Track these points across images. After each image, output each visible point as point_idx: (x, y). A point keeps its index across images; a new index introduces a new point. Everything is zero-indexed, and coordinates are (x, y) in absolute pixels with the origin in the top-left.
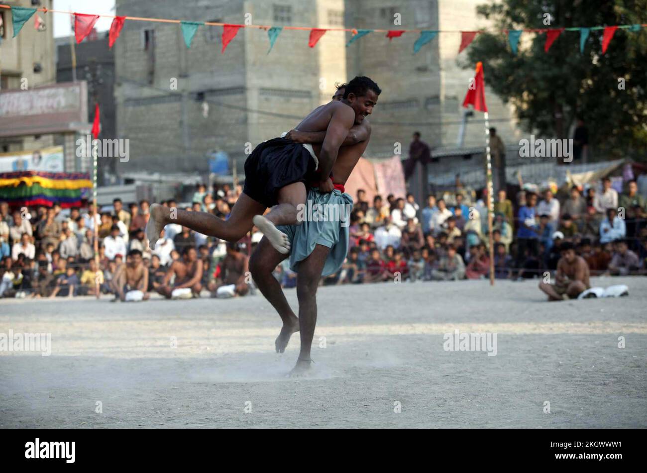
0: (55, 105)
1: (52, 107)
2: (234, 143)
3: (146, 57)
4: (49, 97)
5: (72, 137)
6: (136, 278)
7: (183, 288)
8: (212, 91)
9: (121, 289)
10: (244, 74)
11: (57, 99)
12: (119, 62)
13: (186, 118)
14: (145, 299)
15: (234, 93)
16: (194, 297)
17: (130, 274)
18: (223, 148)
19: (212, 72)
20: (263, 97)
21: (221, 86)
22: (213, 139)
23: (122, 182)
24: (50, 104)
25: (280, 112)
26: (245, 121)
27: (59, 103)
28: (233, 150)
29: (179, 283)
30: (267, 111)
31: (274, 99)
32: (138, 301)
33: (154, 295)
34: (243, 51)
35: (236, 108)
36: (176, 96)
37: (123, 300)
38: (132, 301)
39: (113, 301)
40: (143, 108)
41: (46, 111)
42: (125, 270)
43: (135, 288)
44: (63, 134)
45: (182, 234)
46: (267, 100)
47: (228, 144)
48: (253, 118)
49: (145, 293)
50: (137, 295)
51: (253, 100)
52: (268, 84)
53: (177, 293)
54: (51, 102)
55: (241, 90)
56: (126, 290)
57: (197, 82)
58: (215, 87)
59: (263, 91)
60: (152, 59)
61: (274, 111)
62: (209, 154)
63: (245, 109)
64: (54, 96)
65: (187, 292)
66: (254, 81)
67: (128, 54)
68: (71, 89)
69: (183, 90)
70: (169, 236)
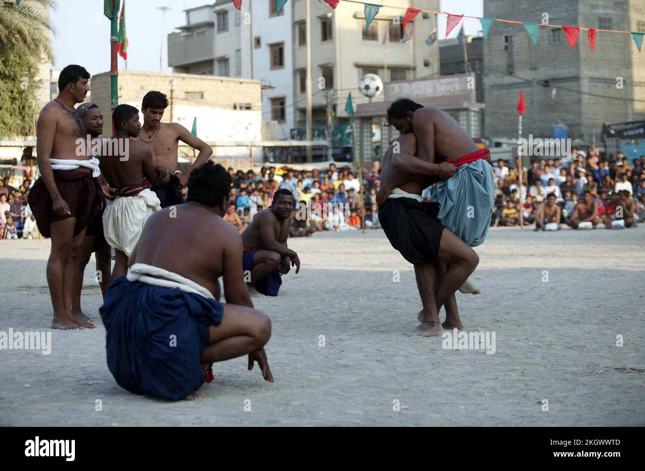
0: (452, 90)
1: (450, 91)
2: (571, 117)
3: (506, 55)
4: (447, 84)
5: (465, 113)
6: (551, 214)
7: (586, 221)
8: (556, 80)
9: (541, 222)
10: (578, 67)
11: (453, 86)
12: (486, 59)
13: (535, 98)
14: (559, 229)
15: (571, 81)
16: (594, 228)
17: (548, 211)
18: (563, 120)
19: (555, 66)
20: (591, 84)
21: (562, 77)
22: (556, 114)
23: (494, 145)
24: (448, 90)
25: (604, 94)
26: (579, 101)
27: (455, 89)
28: (570, 122)
29: (582, 218)
30: (595, 93)
31: (600, 85)
32: (555, 231)
33: (564, 226)
34: (578, 51)
35: (572, 91)
36: (528, 83)
37: (544, 230)
38: (550, 230)
39: (536, 230)
40: (504, 91)
41: (445, 94)
42: (544, 208)
43: (550, 221)
44: (458, 110)
45: (565, 183)
46: (595, 86)
47: (567, 118)
48: (585, 98)
49: (558, 225)
50: (553, 226)
51: (585, 86)
52: (595, 74)
53: (582, 225)
54: (449, 87)
55: (576, 78)
56: (545, 223)
57: (544, 73)
58: (556, 77)
59: (592, 79)
60: (510, 56)
61: (600, 94)
62: (553, 125)
63: (580, 92)
64: (451, 83)
65: (589, 224)
66: (586, 72)
67: (493, 53)
68: (464, 78)
69: (534, 79)
70: (557, 184)
